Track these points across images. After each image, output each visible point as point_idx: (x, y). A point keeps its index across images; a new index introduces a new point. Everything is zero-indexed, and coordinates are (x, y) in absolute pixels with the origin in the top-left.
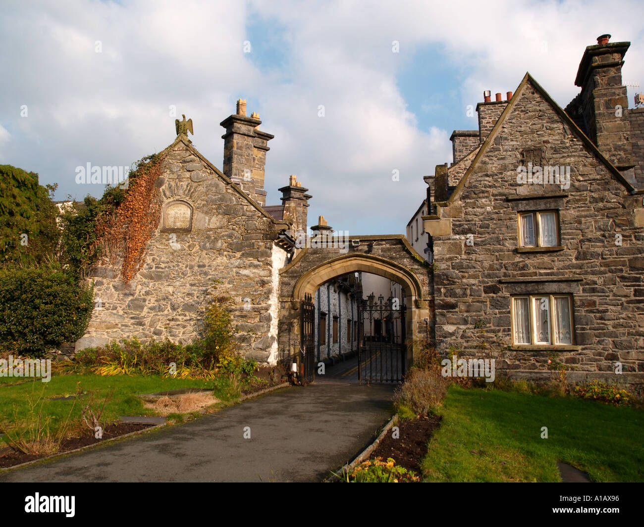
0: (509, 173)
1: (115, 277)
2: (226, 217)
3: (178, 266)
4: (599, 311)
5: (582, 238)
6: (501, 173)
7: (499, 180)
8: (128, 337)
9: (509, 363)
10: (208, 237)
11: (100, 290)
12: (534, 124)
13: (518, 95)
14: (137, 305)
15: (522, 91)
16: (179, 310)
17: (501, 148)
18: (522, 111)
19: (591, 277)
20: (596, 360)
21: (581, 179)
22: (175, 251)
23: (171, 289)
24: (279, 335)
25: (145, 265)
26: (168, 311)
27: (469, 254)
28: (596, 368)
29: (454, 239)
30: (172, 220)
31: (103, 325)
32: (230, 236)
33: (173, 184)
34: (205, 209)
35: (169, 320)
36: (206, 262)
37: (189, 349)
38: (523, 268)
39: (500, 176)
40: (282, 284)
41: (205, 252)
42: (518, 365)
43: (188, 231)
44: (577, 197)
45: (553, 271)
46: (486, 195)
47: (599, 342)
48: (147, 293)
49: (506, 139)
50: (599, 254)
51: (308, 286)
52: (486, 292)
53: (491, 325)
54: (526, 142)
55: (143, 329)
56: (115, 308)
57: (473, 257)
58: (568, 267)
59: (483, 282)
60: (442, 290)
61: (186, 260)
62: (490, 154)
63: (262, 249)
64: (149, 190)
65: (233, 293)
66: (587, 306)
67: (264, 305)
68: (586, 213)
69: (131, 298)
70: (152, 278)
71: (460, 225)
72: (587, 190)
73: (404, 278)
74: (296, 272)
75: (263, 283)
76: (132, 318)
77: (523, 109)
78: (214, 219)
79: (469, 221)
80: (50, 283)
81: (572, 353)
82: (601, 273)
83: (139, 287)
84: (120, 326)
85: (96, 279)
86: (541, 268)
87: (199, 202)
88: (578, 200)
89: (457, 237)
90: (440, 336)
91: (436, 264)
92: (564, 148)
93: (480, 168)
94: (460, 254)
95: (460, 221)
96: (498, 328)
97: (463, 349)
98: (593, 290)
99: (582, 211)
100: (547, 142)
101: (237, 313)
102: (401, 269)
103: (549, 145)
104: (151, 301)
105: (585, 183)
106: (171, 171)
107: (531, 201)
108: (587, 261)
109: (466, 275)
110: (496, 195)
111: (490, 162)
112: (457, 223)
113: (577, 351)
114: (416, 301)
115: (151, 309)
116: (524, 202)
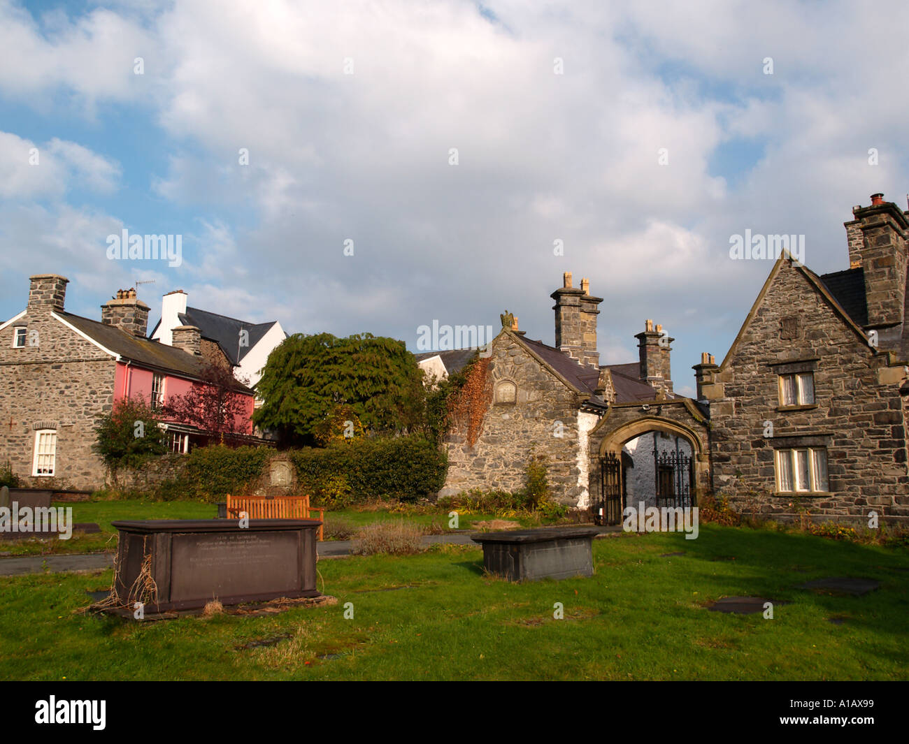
0: (770, 341)
1: (463, 442)
2: (541, 391)
3: (508, 432)
4: (849, 462)
5: (833, 396)
6: (764, 341)
7: (762, 347)
8: (474, 488)
9: (774, 507)
10: (529, 409)
11: (452, 452)
12: (791, 295)
13: (777, 269)
14: (480, 463)
15: (781, 266)
16: (510, 466)
17: (763, 318)
18: (781, 284)
19: (841, 431)
20: (846, 505)
21: (832, 343)
22: (505, 420)
23: (503, 450)
24: (589, 486)
25: (484, 433)
26: (502, 467)
27: (739, 413)
28: (847, 513)
29: (726, 401)
30: (502, 395)
31: (456, 479)
32: (545, 407)
33: (501, 367)
34: (525, 386)
35: (503, 474)
36: (528, 428)
37: (514, 496)
38: (783, 425)
39: (763, 344)
40: (591, 443)
41: (527, 420)
42: (781, 509)
43: (513, 404)
44: (828, 360)
45: (808, 426)
46: (751, 361)
47: (850, 489)
48: (486, 454)
49: (767, 310)
50: (848, 411)
51: (612, 444)
52: (753, 446)
53: (758, 475)
54: (785, 311)
55: (485, 482)
56: (464, 466)
57: (742, 416)
58: (821, 423)
59: (751, 438)
60: (718, 445)
61: (513, 427)
62: (754, 324)
63: (570, 416)
64: (484, 373)
65: (549, 452)
66: (839, 457)
67: (572, 461)
68: (836, 374)
69: (475, 458)
70: (489, 442)
71: (731, 389)
72: (837, 353)
73: (688, 435)
74: (602, 433)
75: (571, 444)
76: (476, 473)
77: (782, 282)
78: (533, 394)
79: (738, 385)
80: (417, 448)
81: (827, 499)
82: (850, 427)
83: (481, 449)
84: (468, 479)
85: (450, 444)
86: (799, 425)
87: (521, 380)
88: (830, 363)
89: (729, 399)
90: (717, 485)
91: (713, 423)
92: (817, 316)
93: (746, 337)
94: (732, 414)
95: (731, 385)
96: (764, 477)
97: (736, 496)
98: (844, 443)
99: (833, 372)
100: (802, 311)
101: (553, 468)
102: (685, 428)
103: (804, 314)
104: (489, 460)
105: (835, 347)
106: (499, 357)
107: (789, 365)
108: (838, 417)
109: (736, 431)
110: (760, 361)
111: (754, 332)
112: (729, 387)
113: (830, 496)
114: (697, 455)
115: (490, 466)
116: (783, 366)
